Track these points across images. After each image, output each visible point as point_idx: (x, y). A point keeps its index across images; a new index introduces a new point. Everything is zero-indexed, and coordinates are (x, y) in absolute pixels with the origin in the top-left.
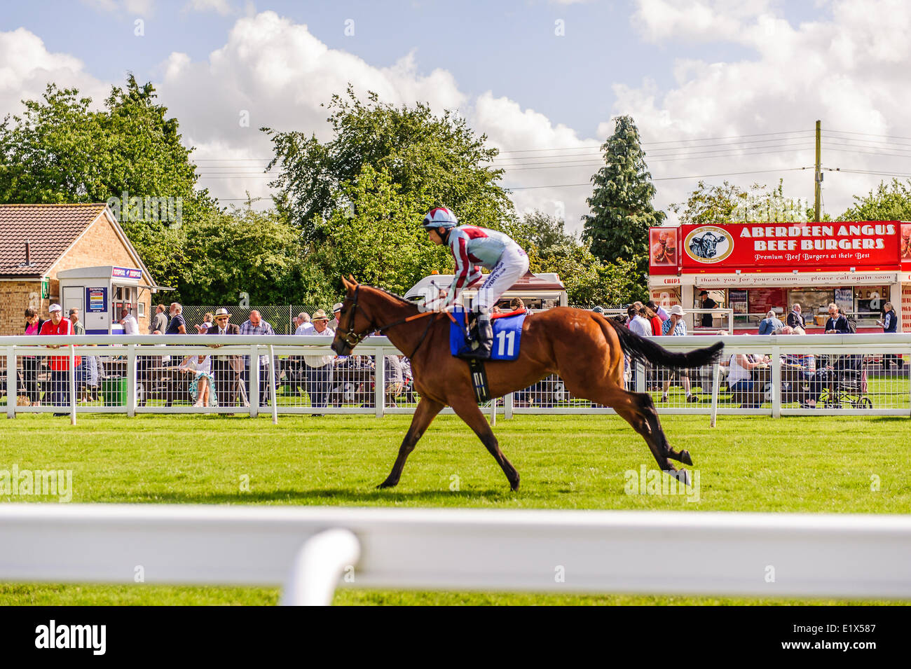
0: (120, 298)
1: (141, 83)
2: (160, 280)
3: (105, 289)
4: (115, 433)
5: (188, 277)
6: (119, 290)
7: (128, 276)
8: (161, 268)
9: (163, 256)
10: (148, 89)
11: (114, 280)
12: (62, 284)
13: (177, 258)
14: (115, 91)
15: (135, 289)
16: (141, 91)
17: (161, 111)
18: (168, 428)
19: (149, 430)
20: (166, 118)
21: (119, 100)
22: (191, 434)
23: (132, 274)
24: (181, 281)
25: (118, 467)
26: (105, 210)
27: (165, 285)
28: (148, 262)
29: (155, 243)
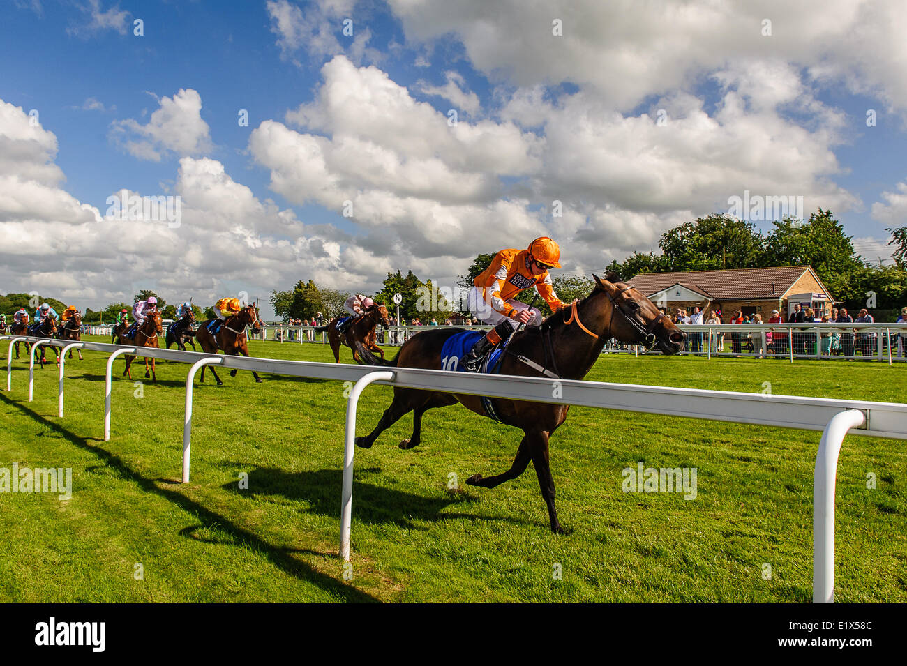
0: (816, 307)
1: (824, 211)
2: (836, 299)
3: (809, 303)
4: (809, 367)
5: (850, 296)
6: (816, 303)
7: (819, 297)
8: (837, 293)
9: (838, 288)
10: (828, 213)
11: (813, 299)
12: (790, 301)
13: (845, 288)
14: (813, 215)
15: (823, 303)
16: (825, 214)
17: (835, 222)
18: (836, 365)
19: (826, 365)
20: (837, 225)
21: (814, 219)
22: (846, 368)
23: (822, 296)
24: (847, 299)
25: (808, 381)
26: (809, 268)
27: (839, 301)
28: (831, 291)
29: (834, 282)
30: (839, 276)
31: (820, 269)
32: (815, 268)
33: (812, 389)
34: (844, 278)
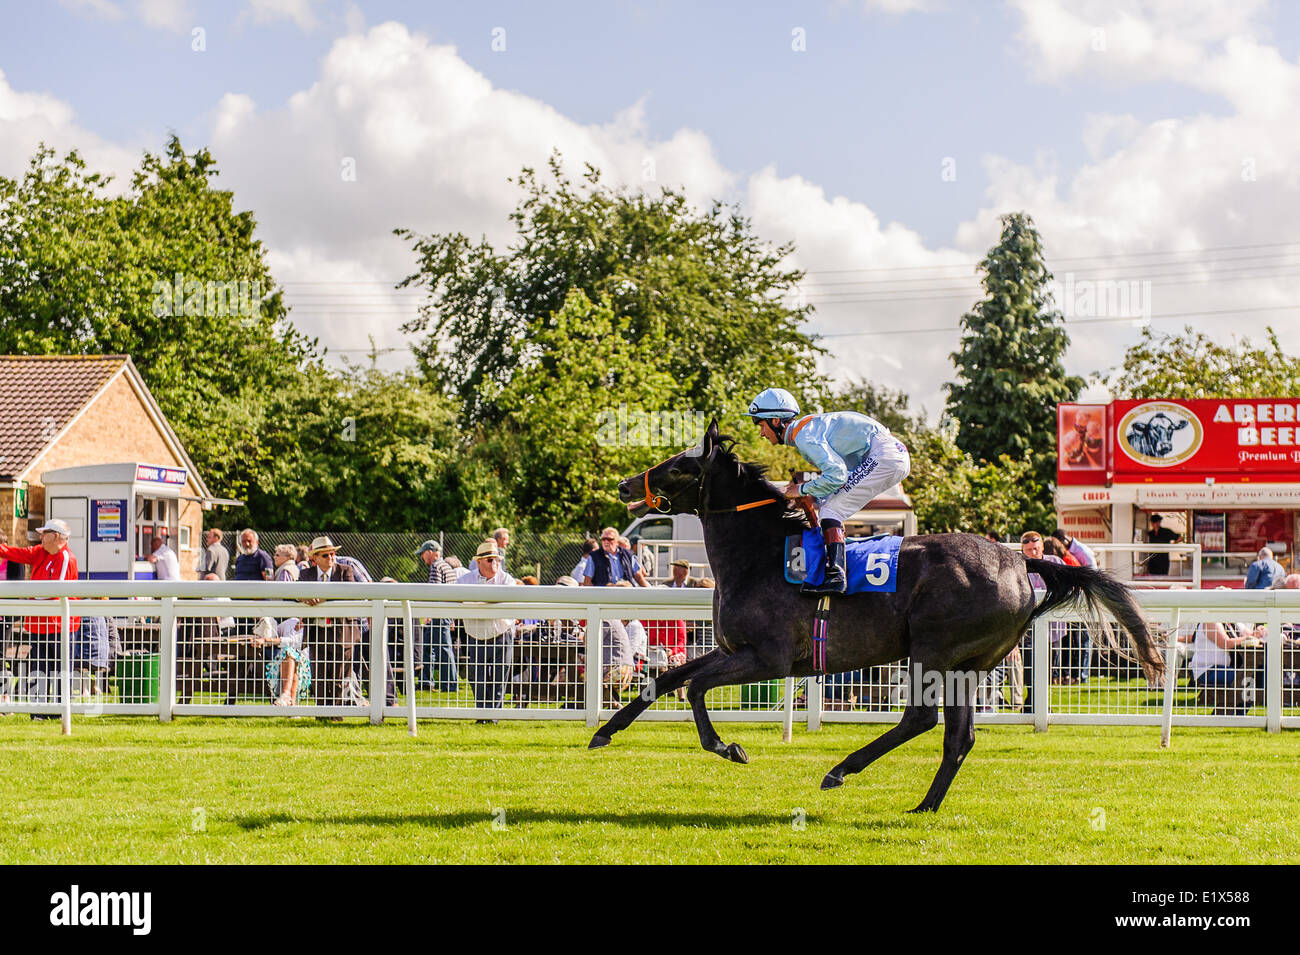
0: (148, 517)
1: (190, 151)
2: (216, 487)
3: (124, 502)
4: (138, 750)
5: (267, 483)
6: (148, 505)
7: (161, 480)
8: (219, 467)
9: (222, 446)
10: (202, 162)
11: (139, 487)
12: (50, 492)
13: (248, 450)
14: (148, 164)
15: (174, 502)
16: (192, 163)
17: (226, 197)
18: (229, 741)
19: (196, 744)
20: (234, 210)
21: (152, 178)
22: (268, 752)
23: (171, 476)
24: (254, 489)
25: (143, 807)
26: (126, 366)
27: (225, 496)
28: (198, 457)
29: (210, 423)
30: (226, 404)
31: (159, 369)
32: (143, 364)
33: (160, 836)
34: (247, 411)
